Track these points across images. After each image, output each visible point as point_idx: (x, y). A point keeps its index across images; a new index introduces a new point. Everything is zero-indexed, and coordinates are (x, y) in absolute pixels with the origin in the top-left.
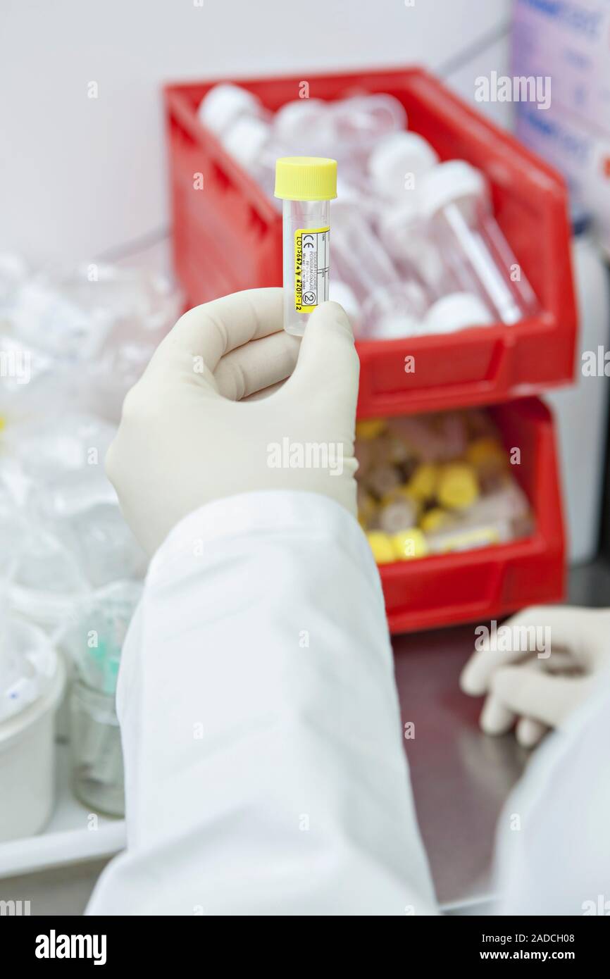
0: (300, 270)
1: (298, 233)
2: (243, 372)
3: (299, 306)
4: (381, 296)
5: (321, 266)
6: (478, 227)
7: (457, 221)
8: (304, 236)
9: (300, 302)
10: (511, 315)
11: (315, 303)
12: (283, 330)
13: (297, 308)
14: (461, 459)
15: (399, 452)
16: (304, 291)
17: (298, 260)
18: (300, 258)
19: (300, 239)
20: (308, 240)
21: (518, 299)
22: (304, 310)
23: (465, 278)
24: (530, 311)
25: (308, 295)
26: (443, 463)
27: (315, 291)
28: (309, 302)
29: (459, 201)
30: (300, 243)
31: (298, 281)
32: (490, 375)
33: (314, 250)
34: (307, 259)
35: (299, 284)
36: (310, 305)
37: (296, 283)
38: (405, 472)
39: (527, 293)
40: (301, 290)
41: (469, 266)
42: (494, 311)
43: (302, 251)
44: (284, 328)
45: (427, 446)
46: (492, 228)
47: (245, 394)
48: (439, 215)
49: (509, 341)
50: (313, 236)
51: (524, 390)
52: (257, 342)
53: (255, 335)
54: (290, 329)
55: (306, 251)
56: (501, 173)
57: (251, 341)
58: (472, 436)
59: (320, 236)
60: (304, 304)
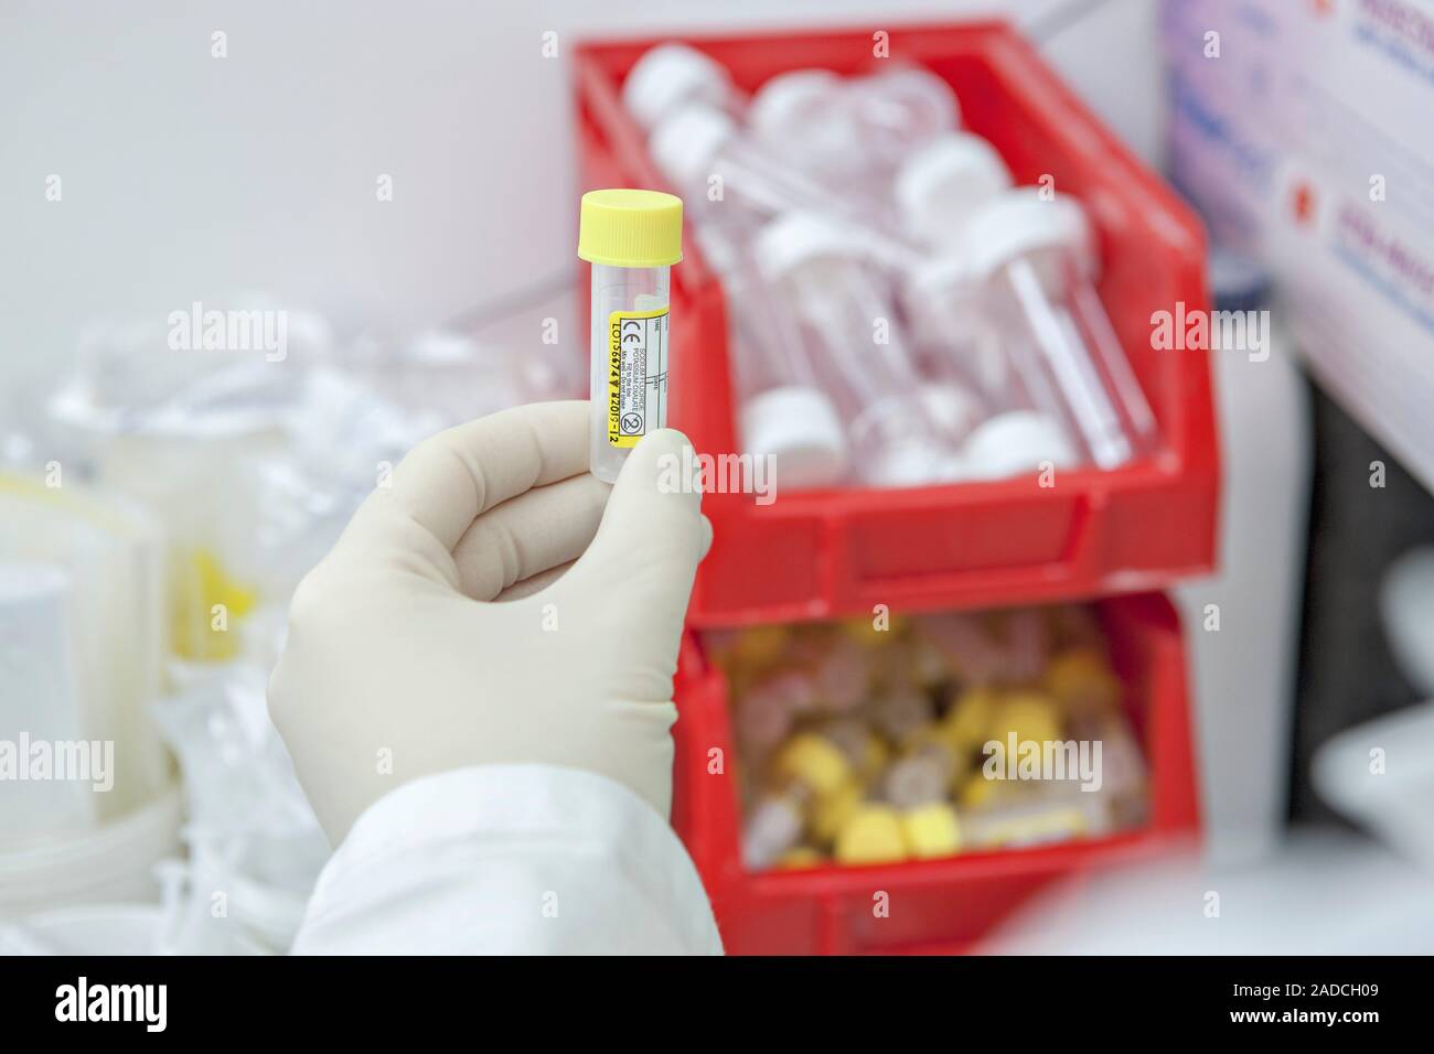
0: (616, 378)
1: (615, 317)
2: (515, 541)
3: (614, 436)
4: (888, 411)
5: (652, 371)
6: (1064, 301)
7: (1028, 286)
8: (624, 323)
9: (616, 430)
10: (1111, 452)
11: (641, 432)
12: (588, 472)
13: (612, 439)
14: (1034, 686)
15: (931, 666)
16: (622, 414)
17: (615, 361)
18: (617, 357)
19: (617, 328)
20: (632, 329)
21: (1126, 425)
22: (624, 442)
23: (1037, 385)
24: (1143, 447)
25: (631, 418)
26: (1004, 689)
27: (641, 413)
28: (630, 430)
29: (1033, 255)
30: (617, 334)
31: (614, 395)
32: (1067, 553)
33: (641, 345)
34: (629, 359)
35: (616, 400)
36: (632, 435)
37: (611, 398)
38: (941, 702)
39: (1141, 414)
40: (618, 409)
41: (1045, 366)
42: (1081, 444)
43: (620, 347)
44: (592, 470)
45: (978, 662)
46: (1089, 303)
47: (519, 576)
48: (999, 277)
49: (1097, 498)
50: (640, 322)
51: (1128, 581)
52: (542, 490)
53: (537, 481)
54: (600, 471)
55: (628, 346)
56: (1111, 210)
57: (533, 488)
58: (1058, 644)
59: (652, 323)
60: (622, 432)
